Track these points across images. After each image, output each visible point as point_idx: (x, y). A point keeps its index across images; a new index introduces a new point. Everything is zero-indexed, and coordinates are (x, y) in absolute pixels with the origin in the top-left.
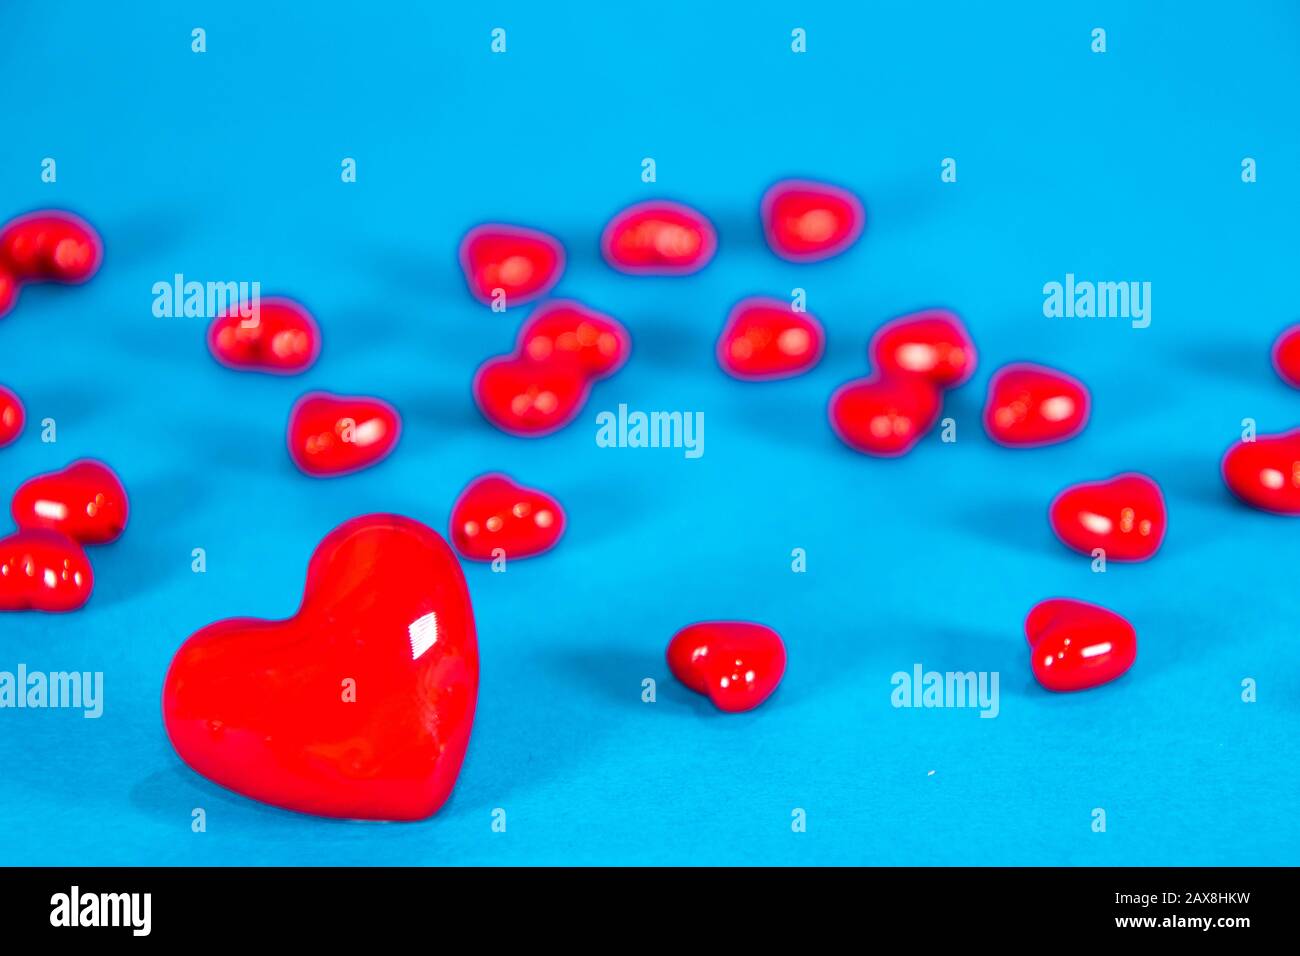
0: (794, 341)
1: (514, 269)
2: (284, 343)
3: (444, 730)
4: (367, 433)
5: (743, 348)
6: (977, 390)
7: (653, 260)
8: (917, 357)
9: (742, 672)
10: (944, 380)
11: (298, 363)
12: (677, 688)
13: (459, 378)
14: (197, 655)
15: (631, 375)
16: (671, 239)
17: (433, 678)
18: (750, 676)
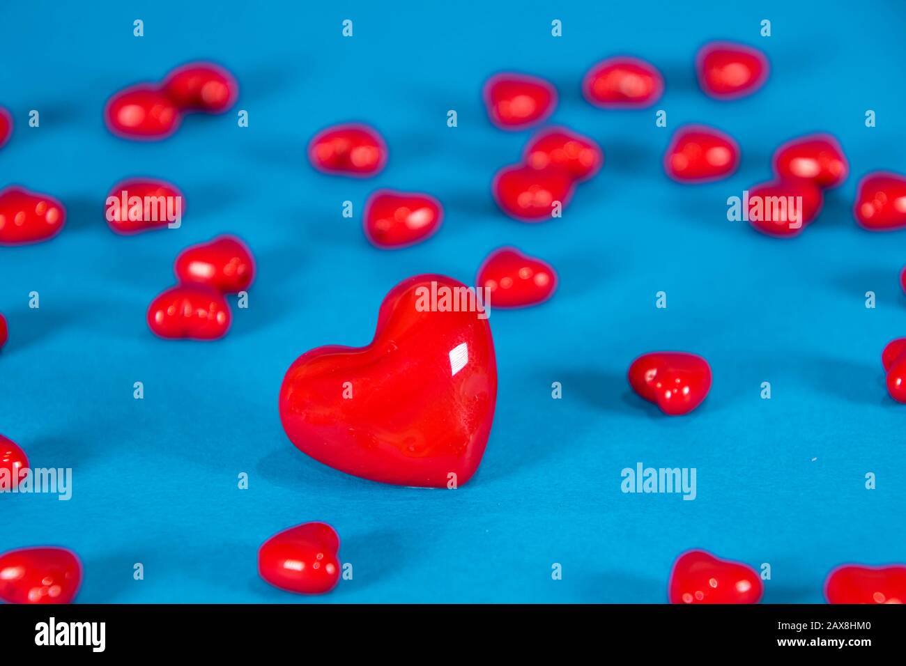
0: (719, 156)
1: (521, 105)
2: (361, 155)
3: (472, 426)
4: (419, 218)
5: (681, 161)
6: (849, 190)
7: (619, 98)
8: (806, 167)
9: (681, 387)
10: (824, 184)
11: (370, 170)
12: (635, 397)
13: (482, 181)
14: (303, 371)
15: (603, 179)
16: (631, 83)
17: (464, 389)
18: (686, 390)
